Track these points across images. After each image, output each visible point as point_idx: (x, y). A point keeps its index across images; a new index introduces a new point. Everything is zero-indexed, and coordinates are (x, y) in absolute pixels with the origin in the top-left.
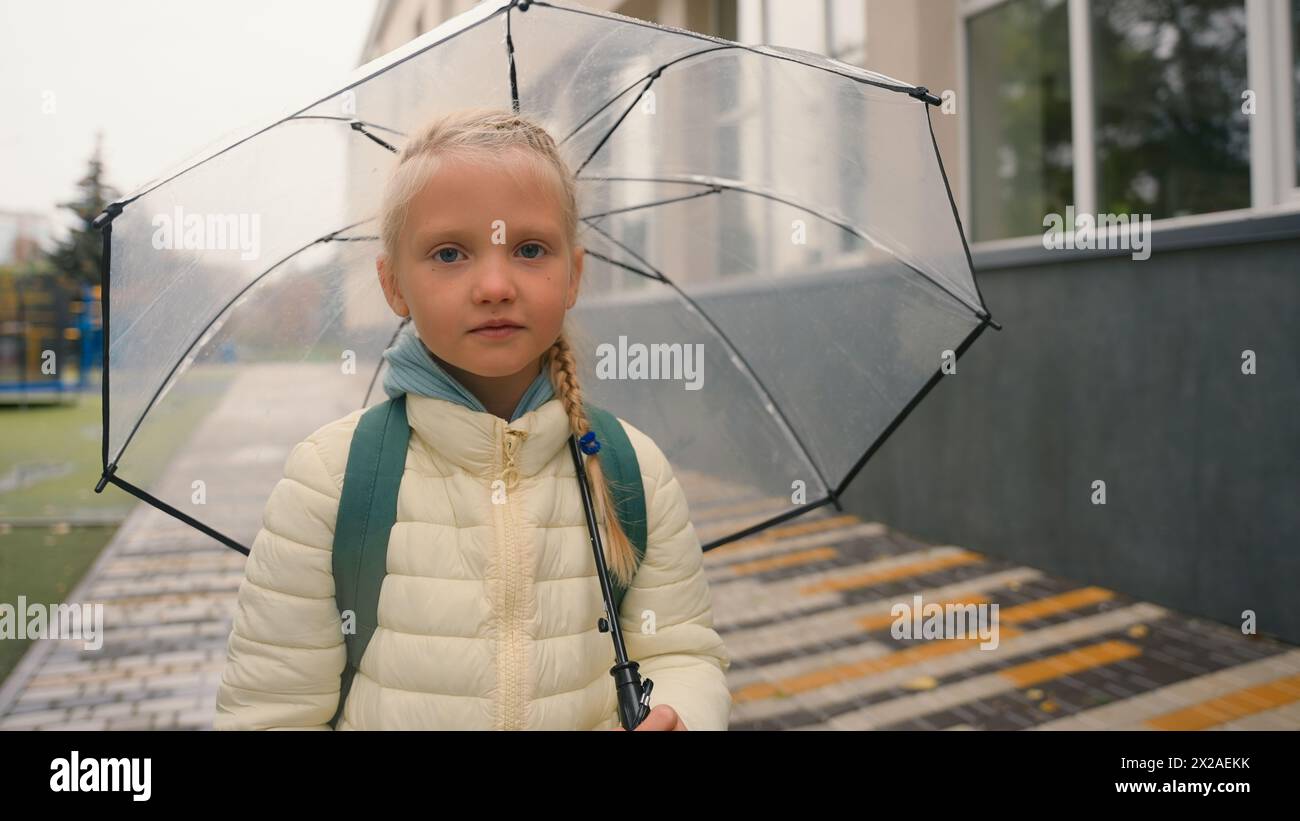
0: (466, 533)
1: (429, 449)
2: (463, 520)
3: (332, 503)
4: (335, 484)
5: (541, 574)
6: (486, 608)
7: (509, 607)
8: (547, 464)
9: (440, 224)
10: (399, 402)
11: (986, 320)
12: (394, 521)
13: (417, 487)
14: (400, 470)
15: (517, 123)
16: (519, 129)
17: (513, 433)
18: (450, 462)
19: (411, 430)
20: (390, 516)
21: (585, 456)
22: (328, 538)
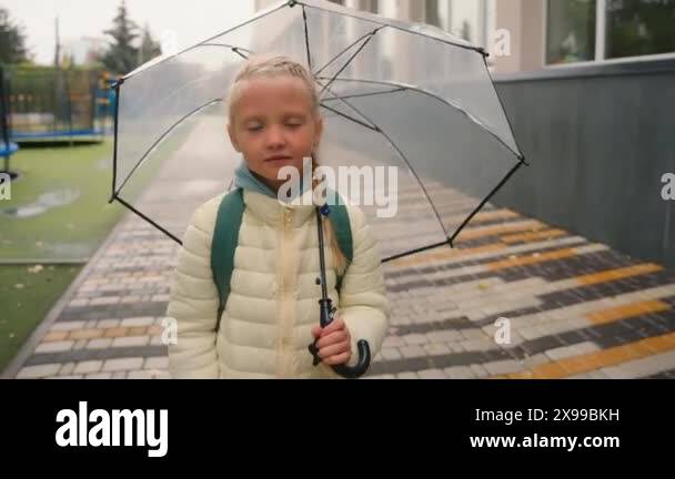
0: (268, 252)
1: (253, 214)
2: (267, 247)
3: (209, 237)
4: (211, 229)
5: (301, 271)
6: (275, 286)
7: (286, 286)
8: (305, 221)
9: (250, 112)
10: (240, 191)
11: (522, 160)
12: (236, 246)
13: (247, 230)
14: (239, 222)
15: (285, 63)
16: (286, 67)
17: (289, 209)
18: (261, 220)
19: (244, 206)
20: (235, 243)
21: (323, 216)
22: (209, 253)
